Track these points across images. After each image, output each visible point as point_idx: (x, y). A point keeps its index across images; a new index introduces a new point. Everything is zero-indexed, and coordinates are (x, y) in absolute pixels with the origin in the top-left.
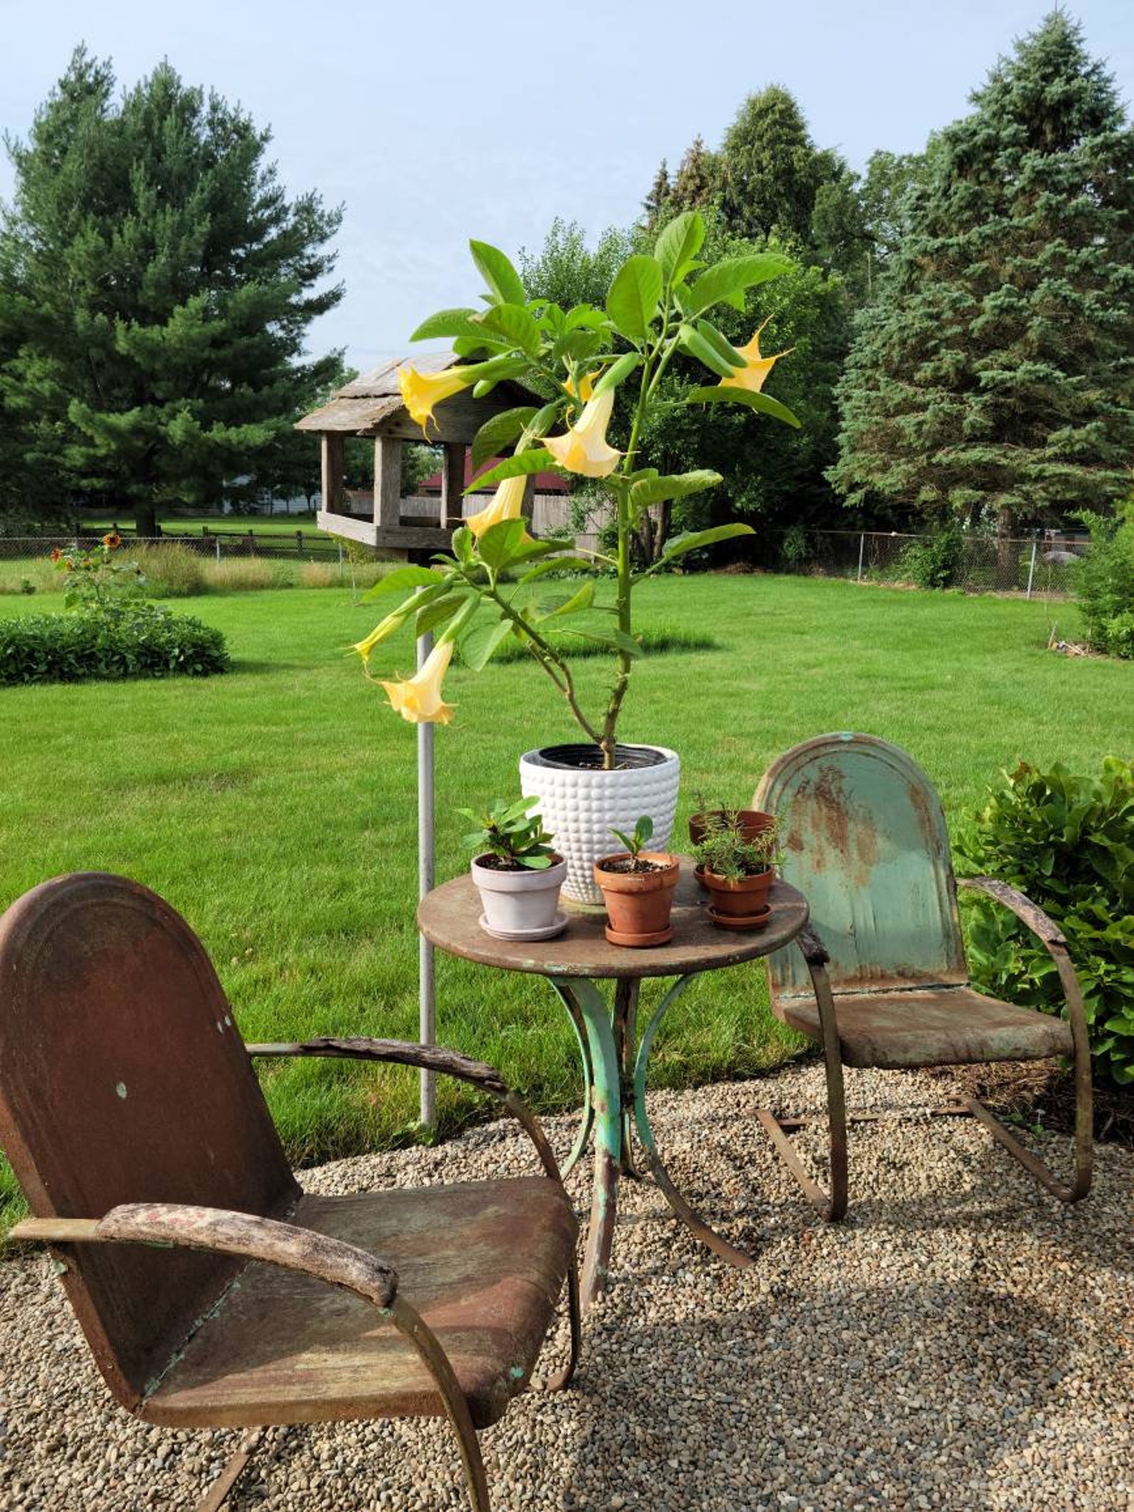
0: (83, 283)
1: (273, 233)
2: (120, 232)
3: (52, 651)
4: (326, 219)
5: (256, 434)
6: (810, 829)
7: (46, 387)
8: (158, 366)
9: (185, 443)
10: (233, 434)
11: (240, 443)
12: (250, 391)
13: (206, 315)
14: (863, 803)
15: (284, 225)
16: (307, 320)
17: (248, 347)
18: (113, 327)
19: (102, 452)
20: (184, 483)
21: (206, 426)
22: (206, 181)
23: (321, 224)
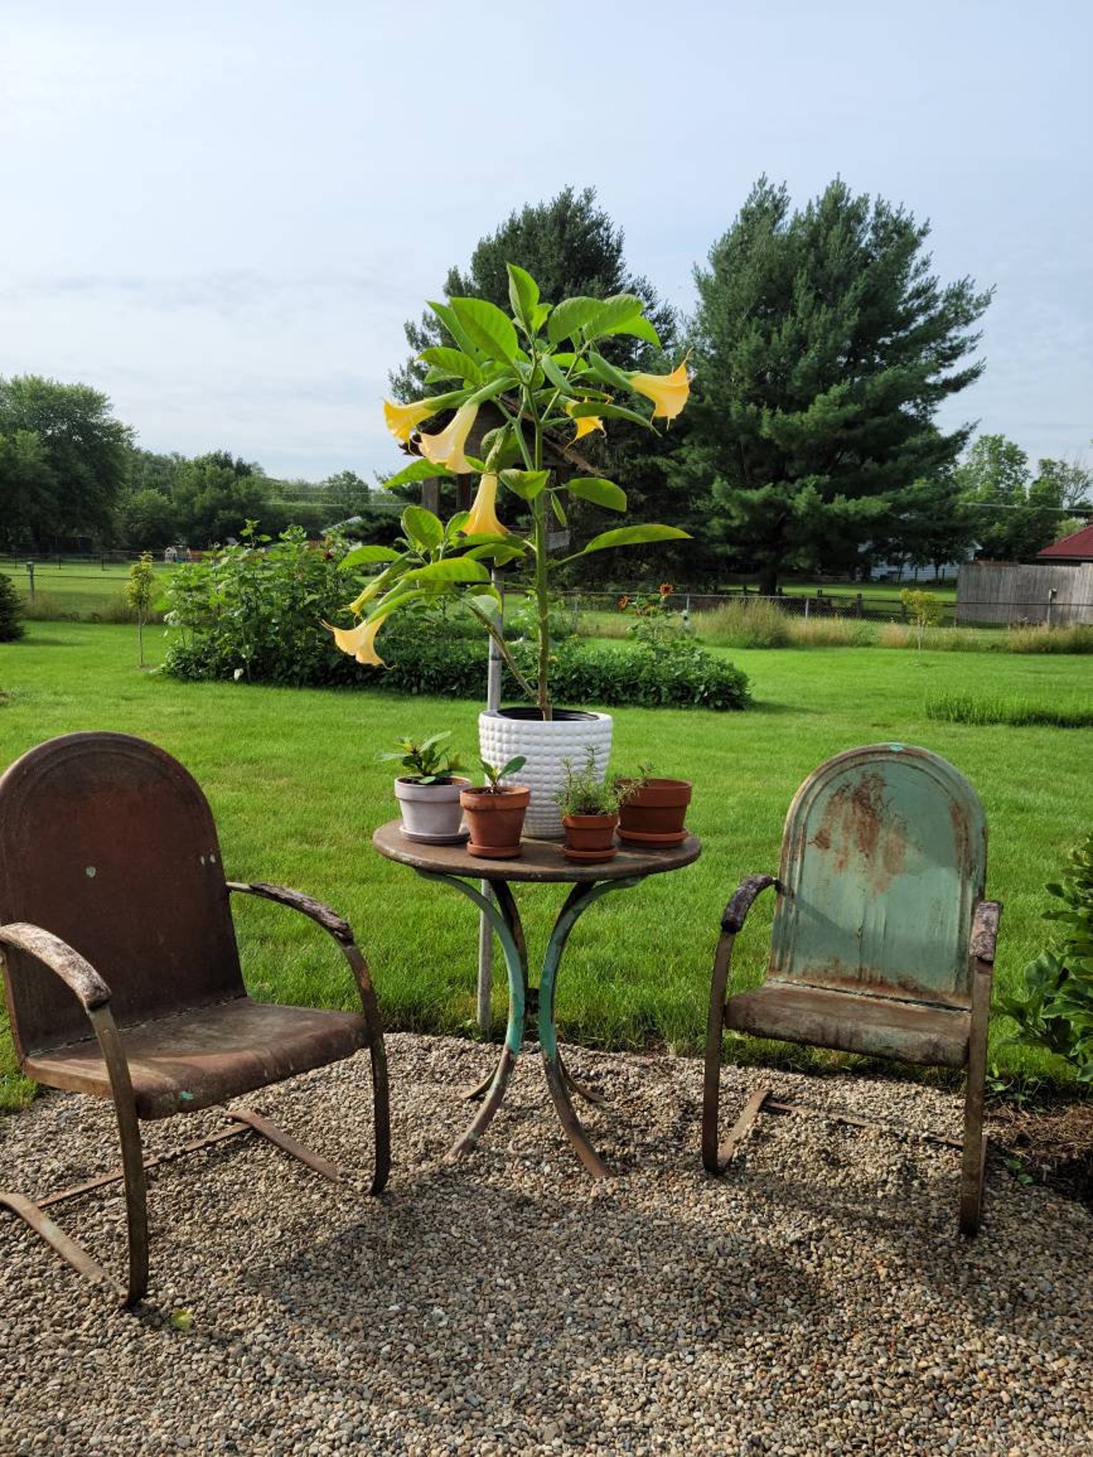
0: (742, 379)
1: (921, 320)
2: (779, 331)
3: (605, 679)
4: (974, 302)
5: (873, 505)
6: (840, 830)
7: (699, 469)
8: (794, 447)
9: (807, 514)
10: (852, 505)
11: (857, 513)
12: (876, 466)
13: (843, 401)
14: (900, 813)
15: (932, 312)
16: (941, 397)
17: (880, 426)
18: (759, 416)
19: (736, 523)
20: (802, 550)
21: (828, 499)
22: (860, 283)
23: (968, 307)
